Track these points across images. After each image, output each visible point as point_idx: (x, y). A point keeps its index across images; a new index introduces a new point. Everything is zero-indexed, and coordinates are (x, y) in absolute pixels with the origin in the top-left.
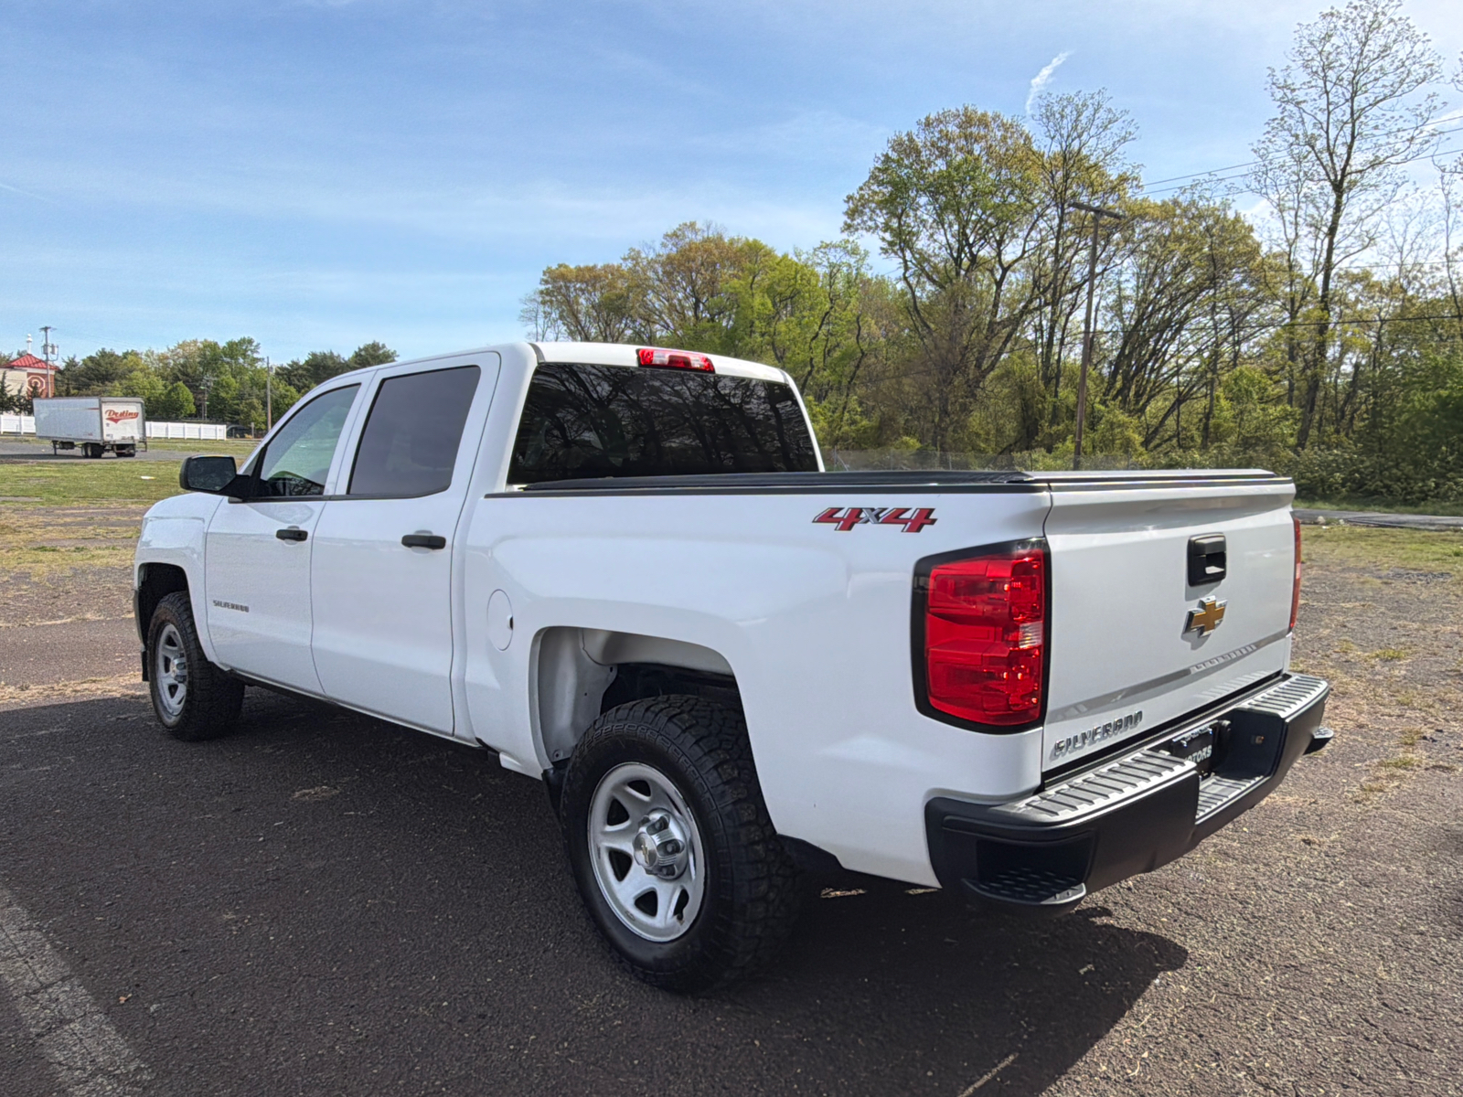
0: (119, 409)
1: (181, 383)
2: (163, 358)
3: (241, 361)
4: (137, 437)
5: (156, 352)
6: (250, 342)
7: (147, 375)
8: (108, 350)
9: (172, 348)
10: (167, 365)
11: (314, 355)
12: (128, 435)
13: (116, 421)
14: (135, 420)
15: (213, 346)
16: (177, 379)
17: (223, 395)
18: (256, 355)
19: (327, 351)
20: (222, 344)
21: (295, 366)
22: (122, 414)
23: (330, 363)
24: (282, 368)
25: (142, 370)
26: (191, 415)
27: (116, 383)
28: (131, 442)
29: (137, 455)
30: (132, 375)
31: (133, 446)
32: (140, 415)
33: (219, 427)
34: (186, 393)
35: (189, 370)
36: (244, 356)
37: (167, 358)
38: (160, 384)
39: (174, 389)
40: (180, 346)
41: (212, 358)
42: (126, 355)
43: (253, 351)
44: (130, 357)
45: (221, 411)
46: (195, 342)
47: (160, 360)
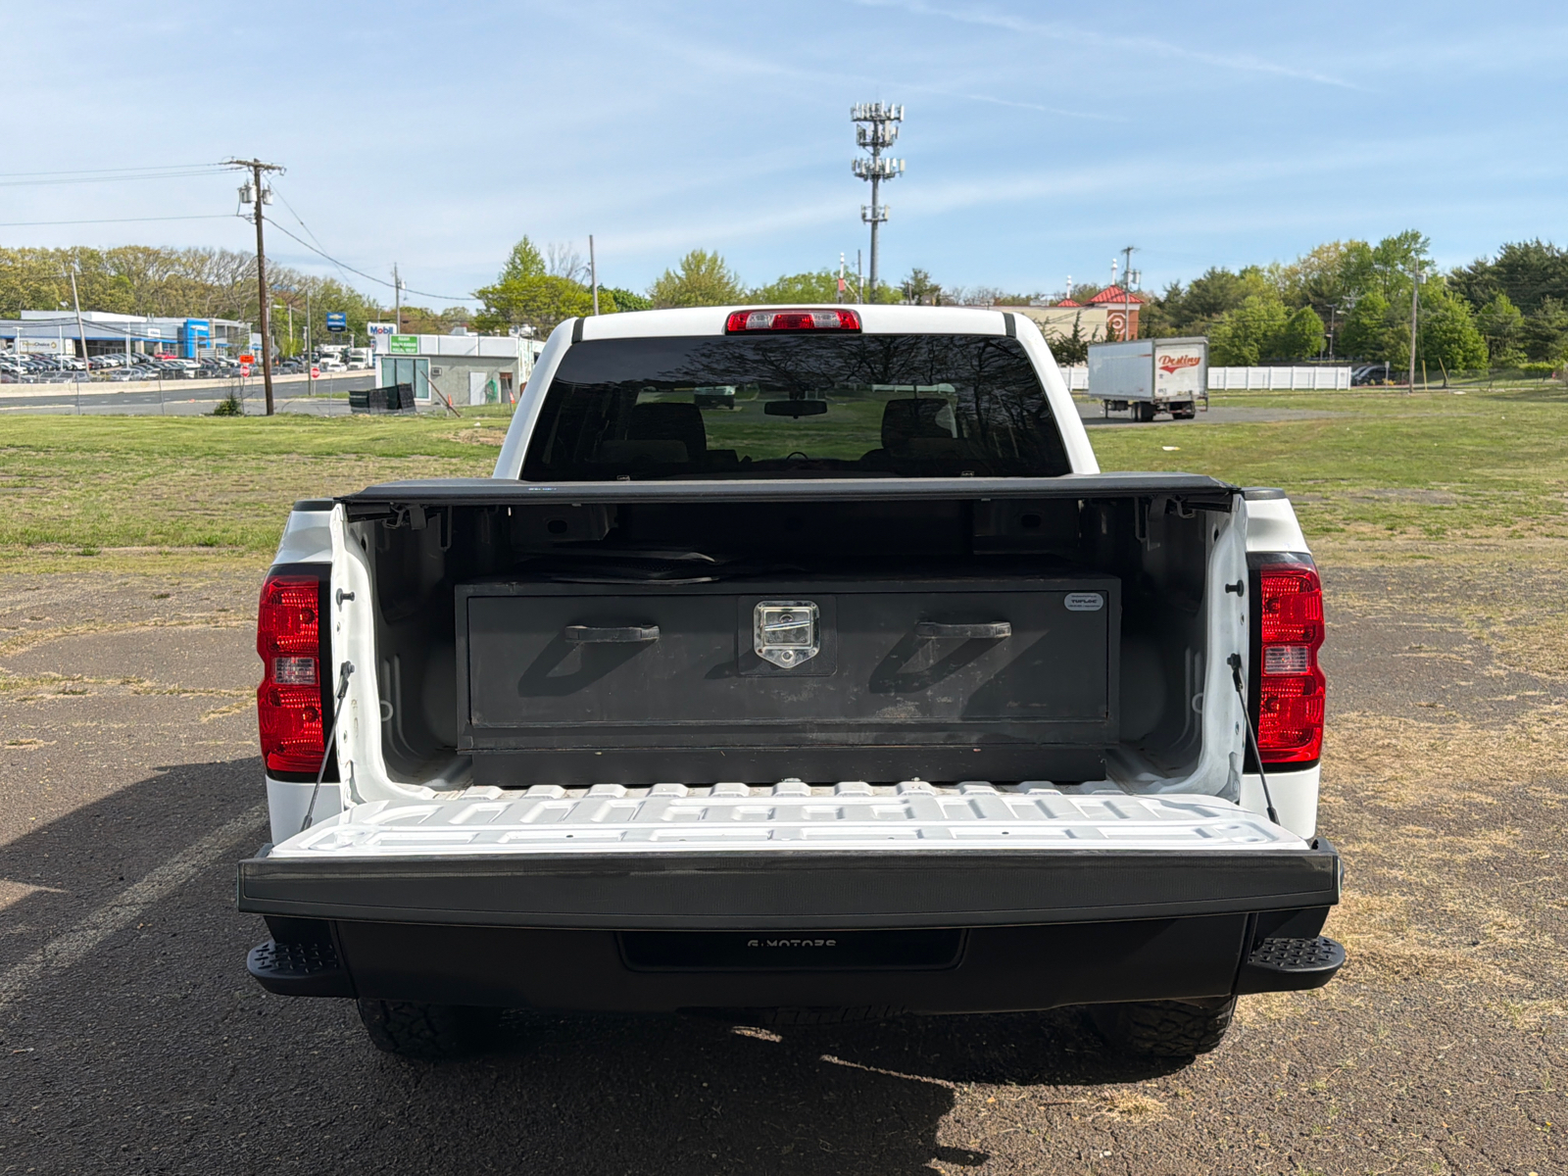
0: (1176, 353)
1: (1309, 308)
2: (1291, 274)
3: (1400, 267)
4: (1197, 391)
5: (1282, 266)
6: (1415, 237)
7: (1265, 300)
8: (1219, 270)
9: (1303, 257)
10: (1295, 284)
11: (1510, 248)
12: (1186, 389)
13: (1171, 370)
14: (1196, 368)
15: (1360, 249)
16: (1306, 301)
17: (1366, 321)
18: (1422, 257)
19: (1529, 239)
20: (1374, 244)
21: (1480, 269)
22: (1179, 361)
23: (1534, 258)
24: (1459, 274)
25: (1261, 293)
26: (1318, 354)
27: (1225, 314)
28: (1188, 399)
29: (1197, 415)
30: (1245, 302)
31: (1189, 404)
32: (1202, 361)
33: (1341, 370)
34: (1315, 321)
35: (1324, 288)
36: (1405, 258)
37: (1297, 273)
38: (1281, 310)
39: (1300, 317)
40: (1316, 254)
41: (1358, 267)
42: (1244, 272)
43: (1417, 252)
44: (1248, 277)
45: (1360, 346)
46: (1337, 245)
47: (1288, 277)
